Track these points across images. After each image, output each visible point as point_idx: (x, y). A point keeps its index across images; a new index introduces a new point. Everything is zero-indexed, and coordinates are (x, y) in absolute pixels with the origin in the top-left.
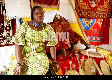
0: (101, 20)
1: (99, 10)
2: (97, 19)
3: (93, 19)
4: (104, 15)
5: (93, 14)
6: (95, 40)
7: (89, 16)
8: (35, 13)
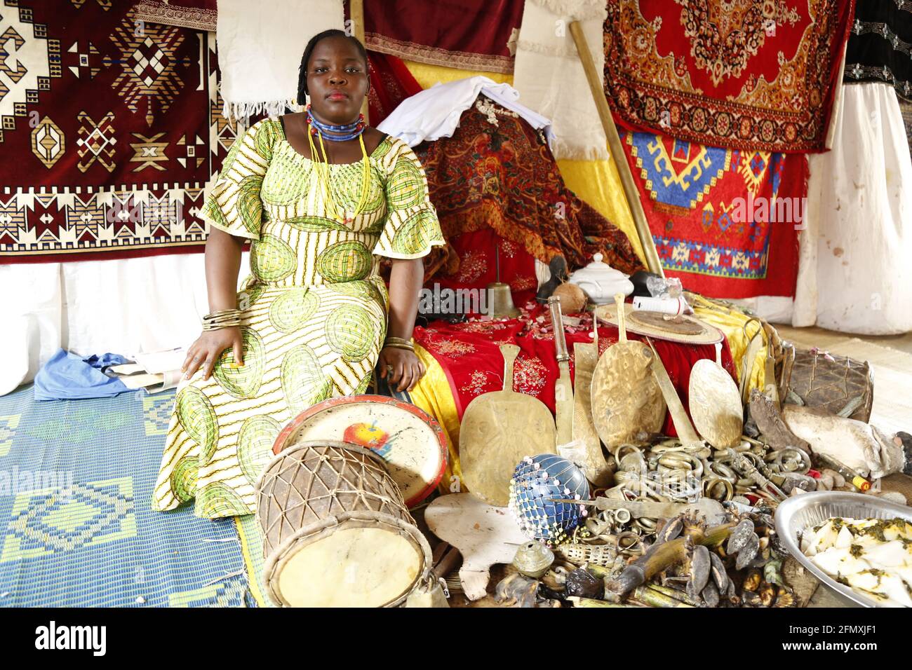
0: (758, 160)
1: (752, 99)
2: (736, 149)
3: (713, 147)
4: (780, 132)
5: (711, 121)
6: (719, 269)
7: (686, 127)
8: (318, 64)
